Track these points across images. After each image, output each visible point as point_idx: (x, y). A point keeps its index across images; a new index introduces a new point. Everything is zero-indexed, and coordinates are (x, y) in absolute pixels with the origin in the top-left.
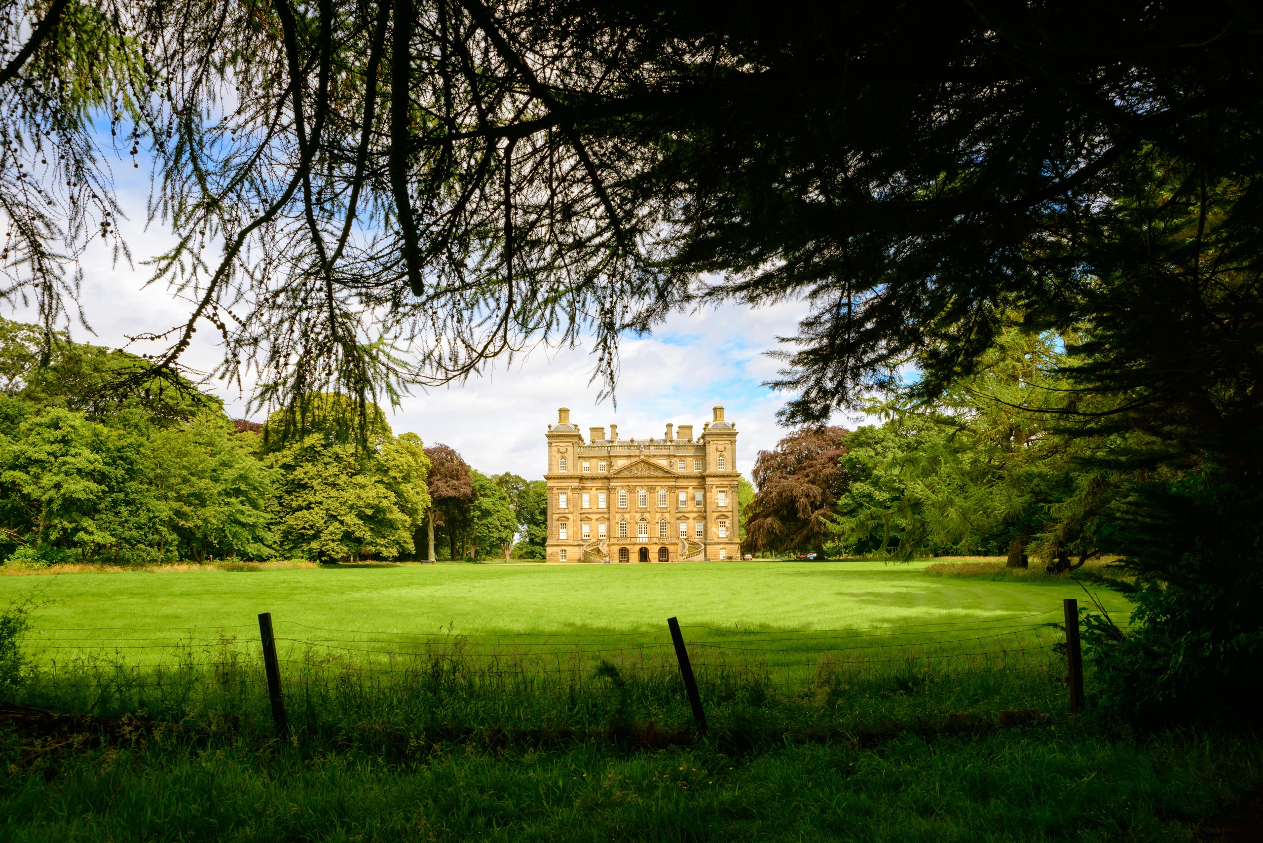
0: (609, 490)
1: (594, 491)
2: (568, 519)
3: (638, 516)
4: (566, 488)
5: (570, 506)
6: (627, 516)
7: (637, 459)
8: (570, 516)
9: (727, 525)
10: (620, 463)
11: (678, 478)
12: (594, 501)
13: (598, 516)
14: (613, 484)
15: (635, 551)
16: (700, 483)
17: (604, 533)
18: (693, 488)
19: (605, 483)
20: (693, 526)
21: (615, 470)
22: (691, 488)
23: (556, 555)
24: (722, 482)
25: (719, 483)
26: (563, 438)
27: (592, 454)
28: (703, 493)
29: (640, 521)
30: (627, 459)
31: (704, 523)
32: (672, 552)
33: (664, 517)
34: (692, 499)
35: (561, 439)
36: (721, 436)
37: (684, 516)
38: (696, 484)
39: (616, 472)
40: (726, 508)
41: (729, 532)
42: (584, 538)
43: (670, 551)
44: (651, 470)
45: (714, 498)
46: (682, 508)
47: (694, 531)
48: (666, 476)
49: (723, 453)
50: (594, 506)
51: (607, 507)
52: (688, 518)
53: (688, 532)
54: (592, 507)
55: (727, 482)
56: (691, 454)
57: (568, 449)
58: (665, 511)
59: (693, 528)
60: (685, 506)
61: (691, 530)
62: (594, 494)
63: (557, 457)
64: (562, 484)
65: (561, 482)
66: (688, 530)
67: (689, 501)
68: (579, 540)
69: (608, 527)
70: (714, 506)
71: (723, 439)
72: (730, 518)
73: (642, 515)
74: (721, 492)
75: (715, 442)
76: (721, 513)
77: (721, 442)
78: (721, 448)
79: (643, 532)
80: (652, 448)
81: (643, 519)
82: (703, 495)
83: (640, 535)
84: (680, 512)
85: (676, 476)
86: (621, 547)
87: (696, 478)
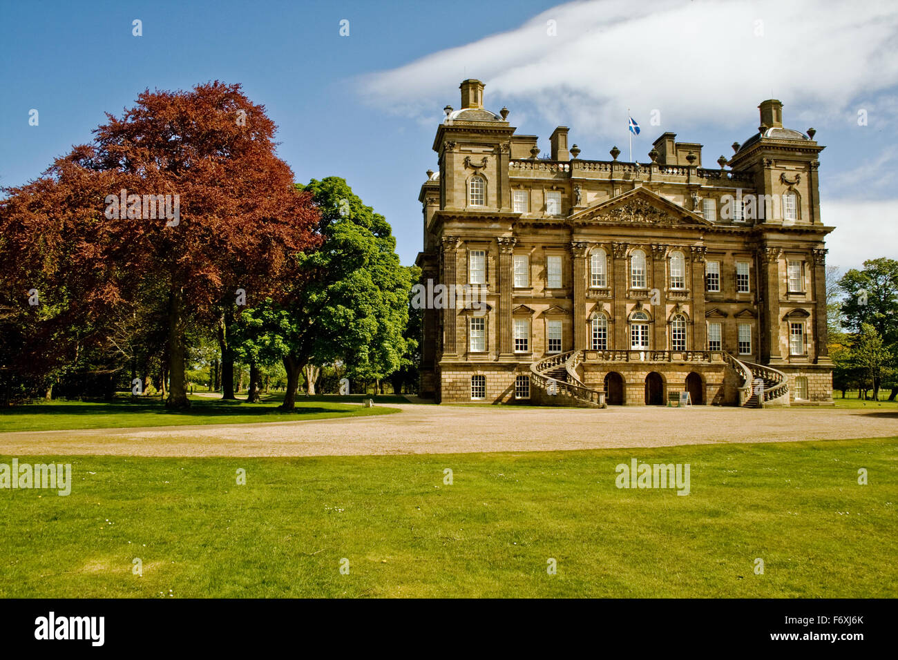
0: (570, 249)
1: (538, 254)
2: (488, 308)
3: (631, 307)
4: (486, 241)
5: (493, 281)
6: (608, 307)
7: (627, 190)
8: (492, 302)
9: (805, 330)
10: (593, 197)
11: (707, 232)
12: (537, 272)
13: (547, 305)
15: (639, 381)
16: (746, 246)
17: (559, 341)
18: (733, 254)
19: (561, 236)
20: (733, 331)
21: (583, 208)
22: (729, 254)
23: (462, 388)
24: (796, 244)
25: (791, 246)
26: (479, 135)
27: (534, 176)
28: (752, 266)
29: (634, 317)
30: (606, 189)
31: (754, 325)
32: (712, 385)
33: (681, 311)
34: (732, 277)
35: (474, 137)
36: (791, 153)
37: (718, 311)
38: (740, 248)
39: (587, 213)
40: (804, 296)
41: (809, 346)
42: (516, 352)
43: (708, 382)
44: (654, 213)
45: (781, 273)
46: (712, 294)
47: (735, 341)
48: (687, 226)
49: (795, 186)
50: (537, 285)
51: (564, 286)
52: (725, 315)
53: (723, 342)
54: (534, 287)
55: (805, 244)
56: (727, 186)
57: (488, 159)
58: (683, 298)
59: (733, 336)
60: (717, 291)
61: (730, 339)
62: (539, 258)
63: (464, 175)
64: (476, 231)
65: (474, 229)
66: (724, 338)
67: (726, 280)
68: (512, 354)
69: (567, 329)
70: (782, 291)
71: (794, 158)
72: (812, 317)
73: (638, 305)
74: (793, 263)
75: (780, 164)
76: (794, 307)
77: (792, 166)
78: (790, 177)
79: (640, 341)
80: (655, 169)
81: (639, 313)
82: (752, 271)
83: (633, 347)
84: (710, 302)
85: (708, 226)
86: (608, 371)
87: (741, 234)
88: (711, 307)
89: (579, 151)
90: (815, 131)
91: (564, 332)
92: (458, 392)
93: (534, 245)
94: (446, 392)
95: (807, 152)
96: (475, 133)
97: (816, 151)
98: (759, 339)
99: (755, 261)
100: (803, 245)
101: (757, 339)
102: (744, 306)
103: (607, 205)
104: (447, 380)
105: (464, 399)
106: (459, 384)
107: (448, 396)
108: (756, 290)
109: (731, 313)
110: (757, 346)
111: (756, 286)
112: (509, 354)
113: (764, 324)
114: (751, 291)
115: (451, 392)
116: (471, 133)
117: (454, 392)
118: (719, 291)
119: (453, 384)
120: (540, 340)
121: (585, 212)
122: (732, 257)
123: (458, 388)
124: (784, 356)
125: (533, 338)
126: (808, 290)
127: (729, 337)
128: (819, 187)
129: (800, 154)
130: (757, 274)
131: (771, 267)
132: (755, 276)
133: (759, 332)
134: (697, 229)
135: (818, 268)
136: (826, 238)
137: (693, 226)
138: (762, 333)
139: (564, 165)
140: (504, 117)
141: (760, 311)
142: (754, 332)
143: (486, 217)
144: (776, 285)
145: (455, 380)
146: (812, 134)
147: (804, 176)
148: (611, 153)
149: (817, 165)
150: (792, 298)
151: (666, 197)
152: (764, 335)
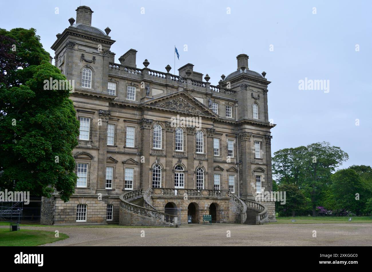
0: (142, 123)
1: (121, 124)
2: (91, 157)
3: (175, 161)
4: (92, 112)
5: (95, 139)
6: (163, 161)
7: (174, 91)
8: (94, 153)
9: (262, 179)
10: (157, 92)
11: (215, 121)
12: (120, 136)
13: (125, 158)
14: (149, 116)
15: (184, 208)
16: (233, 131)
17: (131, 182)
18: (226, 135)
19: (136, 115)
20: (226, 179)
21: (151, 98)
22: (224, 134)
23: (70, 213)
24: (258, 132)
25: (256, 133)
26: (91, 41)
27: (121, 74)
28: (235, 143)
29: (176, 169)
30: (163, 89)
31: (236, 176)
32: (223, 210)
33: (202, 165)
34: (225, 148)
35: (88, 42)
36: (256, 83)
37: (219, 167)
38: (230, 132)
39: (153, 102)
40: (261, 161)
42: (107, 188)
43: (221, 208)
44: (189, 107)
45: (252, 148)
46: (216, 157)
47: (227, 185)
49: (257, 100)
50: (120, 144)
51: (135, 146)
52: (222, 170)
53: (221, 185)
54: (118, 146)
55: (262, 132)
56: (224, 97)
57: (96, 58)
58: (203, 158)
59: (226, 182)
60: (218, 156)
61: (224, 184)
62: (121, 127)
63: (79, 66)
64: (86, 105)
65: (84, 103)
66: (221, 183)
67: (222, 150)
68: (104, 190)
69: (137, 174)
70: (252, 157)
71: (257, 86)
72: (266, 172)
73: (180, 161)
74: (258, 142)
75: (250, 88)
76: (258, 166)
77: (255, 90)
78: (255, 95)
79: (179, 183)
80: (189, 82)
81: (179, 166)
82: (235, 145)
83: (176, 187)
84: (215, 162)
85: (216, 118)
86: (167, 201)
87: (230, 124)
88: (215, 165)
89: (149, 63)
90: (266, 73)
91: (135, 176)
92: (67, 217)
93: (119, 118)
94: (59, 216)
95: (263, 84)
96: (89, 39)
98: (239, 184)
99: (236, 140)
100: (261, 133)
101: (237, 184)
102: (232, 166)
103: (165, 98)
104: (60, 208)
105: (71, 222)
106: (68, 211)
107: (59, 219)
108: (237, 156)
109: (225, 169)
110: (237, 188)
111: (237, 154)
112: (102, 190)
113: (242, 176)
114: (235, 156)
115: (62, 217)
116: (86, 39)
117: (64, 216)
118: (219, 155)
119: (63, 211)
120: (120, 181)
121: (152, 101)
122: (226, 137)
123: (67, 213)
124: (253, 194)
125: (116, 180)
126: (264, 158)
127: (224, 183)
128: (268, 103)
129: (260, 84)
130: (238, 147)
131: (247, 144)
132: (236, 149)
133: (239, 180)
134: (211, 118)
135: (268, 146)
137: (209, 117)
138: (240, 180)
139: (138, 71)
140: (108, 33)
141: (239, 168)
142: (236, 180)
143: (94, 95)
144: (250, 153)
145: (65, 207)
146: (264, 74)
147: (261, 95)
148: (166, 68)
149: (267, 91)
150: (257, 161)
151: (197, 98)
152: (242, 182)
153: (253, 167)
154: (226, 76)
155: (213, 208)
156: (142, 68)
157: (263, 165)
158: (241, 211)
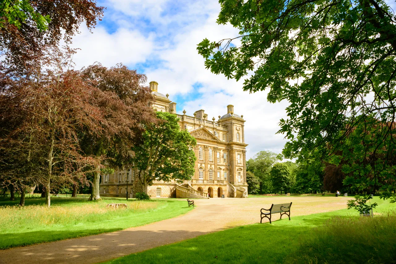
3: (199, 165)
7: (199, 127)
9: (241, 174)
11: (218, 143)
15: (206, 190)
16: (226, 148)
20: (223, 174)
22: (222, 150)
23: (154, 192)
24: (239, 148)
29: (199, 169)
31: (228, 172)
33: (212, 167)
34: (223, 157)
35: (159, 102)
36: (238, 122)
37: (220, 168)
38: (224, 149)
40: (241, 164)
41: (242, 179)
43: (223, 190)
44: (206, 135)
45: (236, 157)
48: (214, 141)
49: (239, 131)
56: (222, 129)
58: (212, 163)
60: (219, 161)
61: (222, 177)
67: (221, 158)
70: (236, 162)
72: (243, 171)
73: (201, 165)
74: (239, 154)
75: (236, 124)
76: (239, 167)
77: (238, 125)
78: (238, 129)
79: (201, 177)
80: (205, 121)
81: (201, 168)
82: (227, 156)
83: (200, 179)
84: (218, 165)
85: (219, 141)
86: (198, 187)
87: (225, 144)
88: (218, 167)
89: (185, 112)
97: (243, 122)
98: (229, 177)
99: (228, 153)
100: (241, 149)
102: (226, 167)
108: (228, 162)
109: (223, 169)
111: (228, 160)
113: (231, 172)
124: (237, 182)
126: (242, 162)
129: (240, 122)
130: (229, 157)
131: (234, 155)
133: (229, 175)
135: (244, 156)
136: (246, 147)
137: (216, 141)
140: (167, 97)
144: (235, 160)
145: (151, 189)
146: (242, 116)
147: (241, 128)
148: (194, 114)
149: (244, 126)
150: (239, 165)
151: (209, 131)
152: (231, 176)
153: (237, 168)
154: (221, 116)
155: (219, 190)
156: (182, 115)
157: (242, 167)
158: (233, 191)
